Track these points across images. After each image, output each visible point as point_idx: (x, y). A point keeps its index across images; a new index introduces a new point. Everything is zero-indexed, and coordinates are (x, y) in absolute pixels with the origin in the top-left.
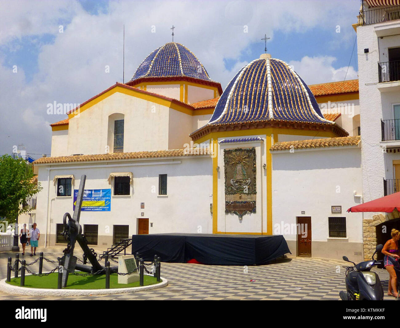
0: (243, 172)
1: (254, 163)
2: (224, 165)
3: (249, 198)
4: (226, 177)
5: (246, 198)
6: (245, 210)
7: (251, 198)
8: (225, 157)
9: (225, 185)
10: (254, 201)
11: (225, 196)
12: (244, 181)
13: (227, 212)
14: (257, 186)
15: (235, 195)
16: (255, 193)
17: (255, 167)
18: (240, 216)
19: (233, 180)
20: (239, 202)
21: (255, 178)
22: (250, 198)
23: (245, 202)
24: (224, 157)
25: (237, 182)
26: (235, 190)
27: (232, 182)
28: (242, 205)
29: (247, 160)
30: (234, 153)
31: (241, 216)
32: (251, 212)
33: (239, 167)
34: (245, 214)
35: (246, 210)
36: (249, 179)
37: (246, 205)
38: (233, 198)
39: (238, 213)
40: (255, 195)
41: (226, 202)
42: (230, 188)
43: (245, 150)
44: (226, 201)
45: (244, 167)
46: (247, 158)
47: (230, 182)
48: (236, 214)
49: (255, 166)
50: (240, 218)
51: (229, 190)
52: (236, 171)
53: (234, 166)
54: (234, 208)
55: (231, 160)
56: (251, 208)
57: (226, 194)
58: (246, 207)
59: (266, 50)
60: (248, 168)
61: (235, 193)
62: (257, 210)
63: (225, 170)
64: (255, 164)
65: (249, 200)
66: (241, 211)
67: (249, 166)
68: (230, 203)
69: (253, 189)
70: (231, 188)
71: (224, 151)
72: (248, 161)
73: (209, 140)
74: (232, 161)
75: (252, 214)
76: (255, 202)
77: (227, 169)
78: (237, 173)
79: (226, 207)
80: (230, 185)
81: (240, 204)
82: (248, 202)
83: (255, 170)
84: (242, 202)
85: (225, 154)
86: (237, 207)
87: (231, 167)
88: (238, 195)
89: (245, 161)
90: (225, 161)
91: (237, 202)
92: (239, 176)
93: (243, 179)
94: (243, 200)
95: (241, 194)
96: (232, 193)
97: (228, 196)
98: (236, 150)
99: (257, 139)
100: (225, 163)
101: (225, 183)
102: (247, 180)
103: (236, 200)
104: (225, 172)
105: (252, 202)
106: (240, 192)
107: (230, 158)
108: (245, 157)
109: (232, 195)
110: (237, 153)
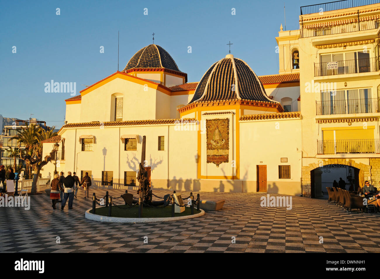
0: (220, 135)
1: (227, 129)
4: (207, 138)
5: (221, 152)
6: (221, 161)
7: (225, 153)
8: (207, 125)
11: (207, 151)
12: (220, 142)
13: (208, 162)
14: (230, 145)
15: (214, 151)
16: (228, 149)
20: (217, 156)
21: (228, 139)
23: (221, 156)
25: (215, 141)
26: (214, 147)
27: (212, 142)
29: (223, 127)
30: (213, 122)
31: (218, 165)
32: (225, 162)
33: (217, 132)
34: (221, 163)
37: (221, 158)
38: (212, 153)
40: (228, 151)
41: (207, 156)
43: (221, 120)
44: (208, 154)
45: (221, 132)
46: (223, 125)
47: (210, 142)
48: (215, 163)
49: (228, 131)
51: (209, 147)
53: (213, 131)
54: (213, 160)
55: (211, 127)
56: (226, 159)
57: (207, 149)
58: (221, 159)
59: (230, 52)
61: (214, 149)
62: (229, 161)
63: (207, 133)
66: (218, 162)
67: (224, 131)
70: (211, 146)
73: (195, 113)
76: (228, 155)
78: (215, 136)
79: (207, 159)
80: (211, 144)
81: (218, 157)
82: (223, 155)
83: (228, 133)
84: (218, 156)
85: (207, 122)
86: (215, 159)
87: (211, 131)
88: (216, 150)
89: (221, 127)
90: (207, 127)
91: (215, 155)
92: (217, 138)
93: (220, 140)
94: (220, 154)
95: (218, 150)
96: (212, 149)
97: (209, 151)
98: (215, 119)
99: (229, 113)
100: (207, 129)
101: (207, 143)
102: (223, 140)
103: (214, 154)
104: (207, 135)
105: (225, 155)
106: (217, 148)
107: (210, 125)
108: (221, 125)
109: (212, 151)
110: (216, 122)
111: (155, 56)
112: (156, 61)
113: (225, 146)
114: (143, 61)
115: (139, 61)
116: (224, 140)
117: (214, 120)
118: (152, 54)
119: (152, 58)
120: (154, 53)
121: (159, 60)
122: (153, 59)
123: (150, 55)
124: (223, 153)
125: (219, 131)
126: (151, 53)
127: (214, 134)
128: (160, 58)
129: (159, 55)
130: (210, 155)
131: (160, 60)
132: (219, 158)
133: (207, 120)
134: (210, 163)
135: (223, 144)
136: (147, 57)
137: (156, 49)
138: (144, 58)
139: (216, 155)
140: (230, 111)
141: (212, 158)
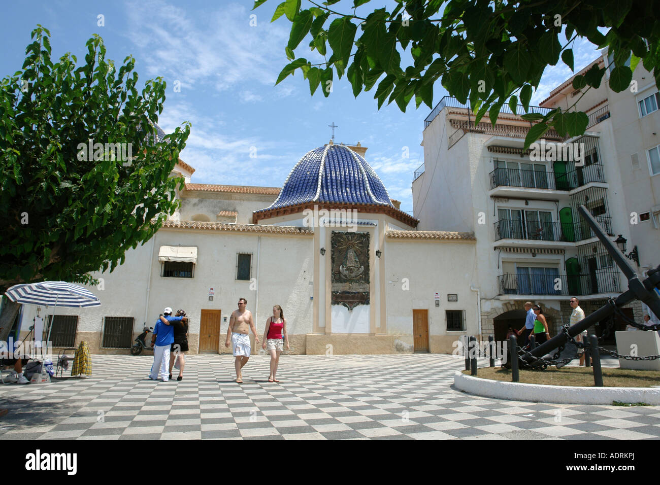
0: (355, 258)
2: (331, 248)
3: (361, 288)
4: (333, 261)
5: (356, 288)
7: (364, 289)
8: (333, 240)
9: (331, 272)
11: (332, 284)
12: (356, 269)
13: (333, 303)
14: (371, 275)
15: (344, 284)
16: (368, 282)
17: (368, 255)
19: (343, 267)
20: (349, 293)
21: (369, 266)
23: (356, 293)
24: (331, 240)
25: (348, 269)
26: (344, 278)
27: (341, 269)
30: (344, 237)
31: (351, 309)
32: (364, 304)
33: (351, 252)
34: (357, 305)
35: (357, 301)
36: (362, 266)
38: (341, 287)
39: (347, 305)
40: (368, 285)
41: (332, 292)
43: (358, 234)
44: (333, 290)
45: (357, 254)
46: (360, 243)
47: (339, 270)
48: (345, 306)
49: (368, 253)
50: (350, 311)
51: (337, 277)
52: (347, 256)
53: (344, 251)
55: (340, 244)
56: (364, 299)
57: (332, 281)
58: (357, 298)
60: (360, 254)
61: (344, 282)
62: (370, 302)
64: (368, 250)
65: (361, 290)
67: (362, 253)
69: (365, 277)
70: (340, 275)
71: (331, 233)
72: (361, 247)
74: (342, 245)
75: (365, 305)
76: (368, 293)
77: (334, 255)
79: (332, 298)
80: (339, 273)
81: (351, 295)
82: (359, 292)
83: (368, 257)
84: (352, 293)
85: (333, 237)
88: (348, 283)
89: (358, 246)
90: (332, 245)
91: (347, 292)
92: (351, 263)
93: (355, 267)
94: (354, 291)
95: (351, 283)
96: (341, 282)
97: (335, 284)
98: (347, 233)
100: (333, 247)
101: (332, 270)
102: (360, 267)
103: (345, 290)
104: (333, 257)
105: (364, 292)
106: (350, 281)
107: (339, 242)
108: (358, 242)
109: (340, 284)
110: (349, 236)
113: (364, 276)
125: (355, 253)
127: (346, 258)
130: (337, 292)
132: (353, 297)
133: (333, 233)
134: (338, 304)
135: (359, 273)
140: (370, 221)
141: (342, 298)
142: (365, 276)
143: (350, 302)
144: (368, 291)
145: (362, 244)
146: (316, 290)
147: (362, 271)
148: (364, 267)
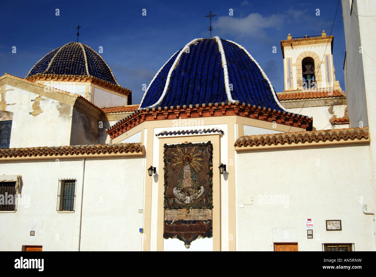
0: (193, 177)
1: (209, 164)
2: (164, 167)
3: (201, 216)
4: (166, 184)
5: (195, 214)
6: (194, 234)
7: (205, 216)
8: (165, 155)
9: (164, 196)
10: (209, 220)
11: (164, 212)
12: (194, 191)
13: (166, 236)
14: (214, 197)
15: (180, 211)
16: (211, 207)
17: (212, 170)
18: (188, 243)
19: (177, 189)
20: (185, 222)
21: (211, 186)
22: (203, 216)
23: (195, 222)
24: (163, 155)
25: (182, 191)
26: (180, 203)
27: (175, 191)
28: (190, 226)
29: (200, 159)
30: (179, 150)
32: (204, 236)
33: (187, 169)
34: (196, 238)
35: (196, 233)
37: (196, 227)
38: (175, 215)
39: (184, 239)
40: (210, 211)
41: (165, 222)
42: (172, 201)
43: (196, 145)
44: (166, 219)
45: (195, 171)
46: (199, 157)
47: (173, 193)
48: (181, 239)
49: (211, 168)
50: (187, 246)
51: (171, 204)
52: (183, 175)
53: (179, 169)
54: (177, 231)
55: (174, 160)
56: (205, 230)
57: (165, 208)
58: (196, 229)
60: (200, 171)
61: (180, 208)
62: (213, 233)
63: (165, 174)
64: (212, 166)
65: (201, 218)
66: (188, 236)
67: (201, 169)
68: (172, 223)
69: (207, 201)
70: (174, 200)
71: (164, 147)
72: (200, 162)
73: (140, 132)
74: (177, 160)
75: (206, 239)
76: (211, 221)
77: (168, 173)
78: (183, 178)
79: (165, 229)
80: (173, 196)
81: (188, 225)
82: (198, 221)
83: (211, 174)
84: (189, 222)
85: (165, 151)
86: (183, 229)
87: (174, 170)
88: (184, 210)
89: (196, 160)
90: (165, 161)
91: (182, 221)
92: (187, 183)
93: (193, 188)
94: (192, 219)
95: (188, 209)
96: (175, 208)
97: (168, 211)
98: (183, 144)
99: (213, 131)
100: (166, 165)
101: (165, 194)
102: (199, 189)
103: (181, 218)
104: (166, 177)
105: (205, 221)
106: (188, 207)
107: (173, 157)
108: (196, 155)
109: (174, 211)
110: (184, 149)
111: (77, 58)
112: (79, 65)
113: (204, 200)
114: (57, 65)
115: (50, 64)
116: (202, 187)
117: (182, 146)
118: (72, 56)
119: (73, 60)
120: (76, 54)
121: (84, 64)
122: (74, 62)
123: (69, 56)
124: (200, 217)
125: (192, 169)
126: (70, 53)
127: (181, 177)
128: (86, 62)
129: (85, 57)
130: (171, 221)
131: (86, 64)
132: (191, 228)
133: (166, 146)
134: (172, 238)
135: (199, 196)
136: (64, 60)
137: (81, 49)
138: (58, 60)
139: (185, 220)
140: (215, 127)
141: (177, 229)
142: (206, 198)
143: (187, 234)
144: (211, 218)
145: (203, 158)
146: (148, 220)
147: (201, 194)
148: (204, 187)
